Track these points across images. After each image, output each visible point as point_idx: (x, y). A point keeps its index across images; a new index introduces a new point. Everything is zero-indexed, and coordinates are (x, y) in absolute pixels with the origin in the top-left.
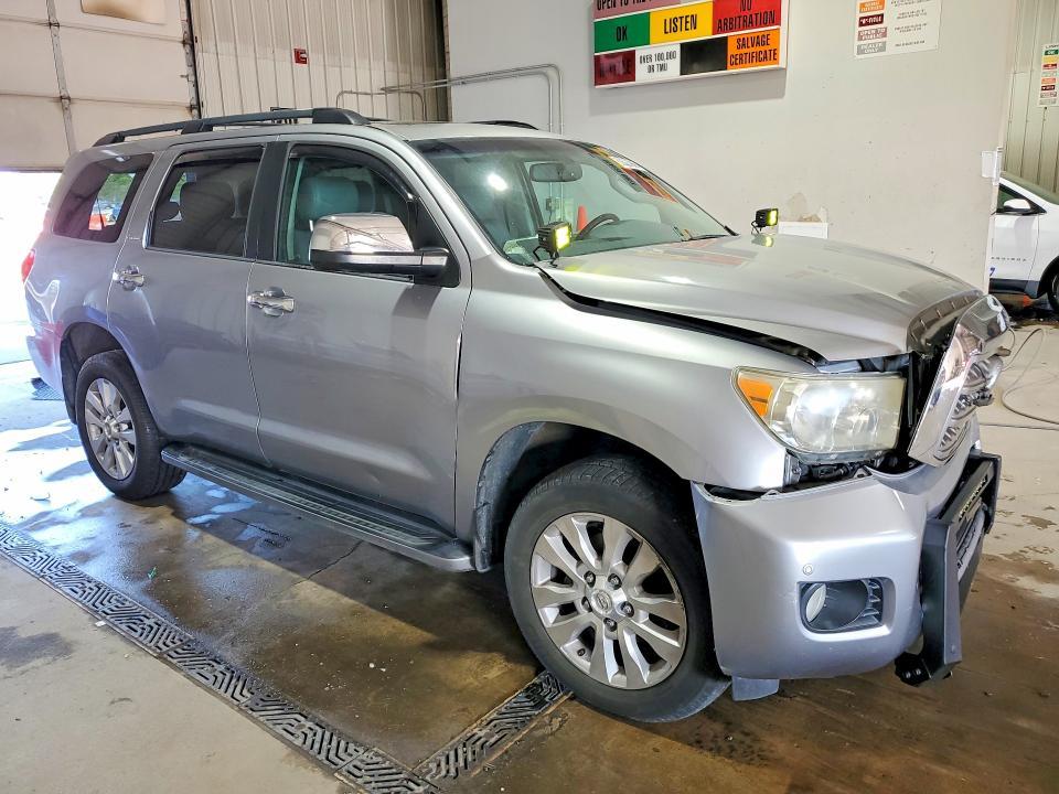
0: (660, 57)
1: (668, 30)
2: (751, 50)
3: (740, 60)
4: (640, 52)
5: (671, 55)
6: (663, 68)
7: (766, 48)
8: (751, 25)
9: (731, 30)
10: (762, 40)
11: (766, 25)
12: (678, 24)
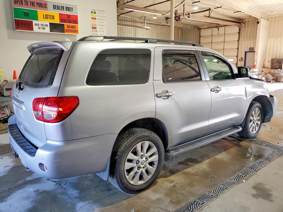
0: (42, 25)
1: (45, 17)
2: (71, 29)
3: (68, 31)
4: (34, 22)
5: (46, 25)
6: (44, 29)
7: (74, 29)
8: (70, 22)
9: (65, 22)
10: (74, 27)
11: (74, 23)
12: (48, 17)
